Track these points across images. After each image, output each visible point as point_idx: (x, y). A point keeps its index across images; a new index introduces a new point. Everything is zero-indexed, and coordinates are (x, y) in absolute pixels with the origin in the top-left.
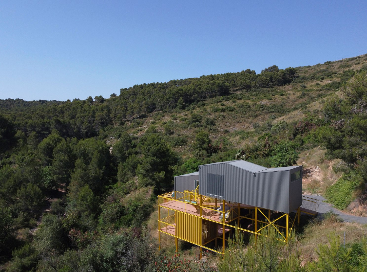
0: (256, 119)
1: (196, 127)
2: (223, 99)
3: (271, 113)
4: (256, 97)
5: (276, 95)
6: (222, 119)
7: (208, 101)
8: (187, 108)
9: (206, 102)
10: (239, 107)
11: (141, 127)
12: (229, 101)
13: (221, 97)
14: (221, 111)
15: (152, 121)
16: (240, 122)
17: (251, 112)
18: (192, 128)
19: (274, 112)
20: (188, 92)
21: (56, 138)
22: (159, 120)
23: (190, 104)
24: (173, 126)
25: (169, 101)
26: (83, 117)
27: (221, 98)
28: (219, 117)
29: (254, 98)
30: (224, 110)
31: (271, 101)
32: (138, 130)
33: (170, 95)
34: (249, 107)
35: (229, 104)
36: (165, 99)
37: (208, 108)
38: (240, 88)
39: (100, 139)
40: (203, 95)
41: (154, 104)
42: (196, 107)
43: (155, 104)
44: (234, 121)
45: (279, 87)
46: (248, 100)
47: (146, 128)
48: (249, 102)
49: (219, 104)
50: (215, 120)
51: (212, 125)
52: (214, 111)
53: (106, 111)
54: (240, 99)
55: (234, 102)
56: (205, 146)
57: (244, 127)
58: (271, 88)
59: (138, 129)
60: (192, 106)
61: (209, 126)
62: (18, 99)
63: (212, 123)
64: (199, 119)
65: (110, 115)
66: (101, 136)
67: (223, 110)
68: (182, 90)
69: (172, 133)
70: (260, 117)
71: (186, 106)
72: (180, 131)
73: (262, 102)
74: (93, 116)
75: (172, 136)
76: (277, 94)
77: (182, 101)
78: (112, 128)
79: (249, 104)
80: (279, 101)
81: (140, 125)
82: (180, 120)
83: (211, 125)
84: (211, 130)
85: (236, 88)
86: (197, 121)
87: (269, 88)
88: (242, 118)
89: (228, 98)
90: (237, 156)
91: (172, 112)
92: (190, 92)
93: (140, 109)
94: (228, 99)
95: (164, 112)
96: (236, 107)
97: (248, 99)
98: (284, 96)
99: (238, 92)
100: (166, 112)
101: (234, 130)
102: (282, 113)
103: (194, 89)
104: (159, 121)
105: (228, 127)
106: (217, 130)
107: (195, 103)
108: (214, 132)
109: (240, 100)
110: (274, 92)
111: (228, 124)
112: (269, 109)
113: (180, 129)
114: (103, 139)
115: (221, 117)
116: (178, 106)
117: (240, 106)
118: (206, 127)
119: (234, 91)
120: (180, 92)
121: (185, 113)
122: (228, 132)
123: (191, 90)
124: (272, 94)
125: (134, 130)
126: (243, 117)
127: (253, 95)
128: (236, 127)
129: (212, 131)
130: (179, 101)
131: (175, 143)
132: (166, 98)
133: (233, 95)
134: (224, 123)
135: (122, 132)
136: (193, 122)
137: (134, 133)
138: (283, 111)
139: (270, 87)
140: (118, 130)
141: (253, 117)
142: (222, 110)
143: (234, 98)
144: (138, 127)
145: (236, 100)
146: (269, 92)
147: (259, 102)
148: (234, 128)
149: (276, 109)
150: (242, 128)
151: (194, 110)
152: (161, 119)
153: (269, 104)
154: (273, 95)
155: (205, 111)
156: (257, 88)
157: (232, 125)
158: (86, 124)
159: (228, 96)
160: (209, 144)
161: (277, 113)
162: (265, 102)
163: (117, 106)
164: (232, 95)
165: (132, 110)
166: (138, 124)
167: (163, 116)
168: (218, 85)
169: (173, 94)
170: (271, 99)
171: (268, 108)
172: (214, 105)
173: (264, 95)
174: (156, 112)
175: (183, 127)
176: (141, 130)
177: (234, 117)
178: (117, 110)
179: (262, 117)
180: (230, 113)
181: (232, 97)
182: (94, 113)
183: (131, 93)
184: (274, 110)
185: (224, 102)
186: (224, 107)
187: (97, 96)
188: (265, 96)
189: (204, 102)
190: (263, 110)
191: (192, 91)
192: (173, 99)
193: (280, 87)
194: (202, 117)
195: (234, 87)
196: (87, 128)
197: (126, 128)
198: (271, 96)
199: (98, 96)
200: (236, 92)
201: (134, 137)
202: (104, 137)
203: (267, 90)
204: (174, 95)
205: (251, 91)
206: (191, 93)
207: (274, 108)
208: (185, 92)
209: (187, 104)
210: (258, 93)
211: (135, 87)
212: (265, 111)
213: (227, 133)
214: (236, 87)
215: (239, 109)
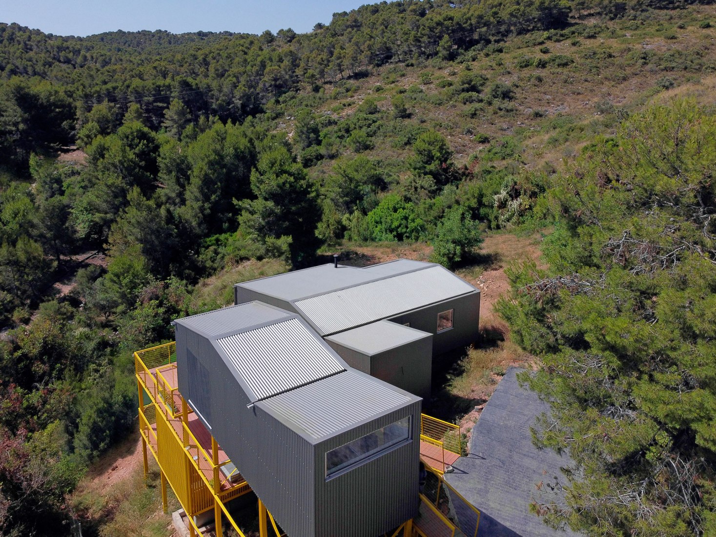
0: (622, 85)
1: (468, 103)
2: (549, 38)
3: (664, 72)
4: (634, 32)
5: (690, 28)
6: (535, 86)
7: (513, 40)
8: (459, 59)
9: (507, 44)
10: (586, 57)
11: (352, 97)
12: (563, 42)
13: (546, 32)
14: (537, 66)
15: (378, 84)
16: (579, 94)
17: (611, 69)
18: (457, 104)
19: (673, 68)
20: (466, 23)
21: (134, 130)
22: (393, 82)
23: (466, 49)
24: (415, 99)
25: (420, 41)
26: (240, 73)
27: (546, 34)
28: (529, 81)
29: (628, 34)
30: (546, 63)
31: (674, 41)
32: (344, 105)
33: (424, 29)
34: (610, 56)
35: (562, 49)
36: (411, 38)
37: (508, 59)
38: (599, 10)
39: (268, 119)
40: (503, 28)
41: (388, 49)
42: (482, 55)
43: (391, 49)
44: (563, 90)
45: (702, 7)
46: (611, 40)
47: (360, 100)
48: (615, 45)
49: (538, 48)
50: (517, 87)
51: (506, 100)
52: (521, 67)
53: (286, 62)
54: (592, 37)
55: (574, 44)
56: (432, 167)
57: (586, 104)
58: (678, 9)
59: (344, 101)
60: (471, 53)
61: (497, 102)
62: (160, 31)
63: (507, 95)
64: (478, 84)
65: (296, 70)
66: (269, 114)
67: (542, 65)
68: (451, 19)
69: (409, 116)
70: (634, 81)
71: (458, 54)
72: (429, 110)
73: (647, 44)
74: (260, 74)
75: (407, 122)
76: (694, 23)
77: (447, 42)
78: (293, 97)
79: (611, 51)
80: (694, 41)
81: (349, 93)
82: (438, 85)
83: (503, 98)
84: (501, 109)
85: (589, 11)
86: (474, 89)
87: (674, 8)
88: (587, 83)
89: (562, 35)
90: (499, 199)
91: (426, 67)
92: (469, 22)
93: (355, 59)
94: (561, 38)
95: (408, 66)
96: (576, 57)
97: (612, 38)
98: (712, 29)
99: (592, 20)
100: (412, 65)
101: (558, 112)
102: (694, 71)
103: (480, 17)
104: (393, 85)
105: (546, 104)
106: (514, 112)
107: (479, 46)
108: (507, 115)
109: (592, 40)
110: (686, 20)
111: (548, 97)
112: (662, 62)
113: (430, 106)
114: (274, 119)
115: (532, 80)
116: (440, 54)
117: (586, 55)
118: (490, 104)
119: (582, 17)
120: (446, 23)
121: (452, 69)
122: (541, 116)
123: (472, 18)
124: (679, 24)
125: (336, 104)
126: (589, 80)
127: (627, 28)
128: (566, 104)
129: (502, 113)
130: (442, 43)
131: (406, 139)
132: (415, 37)
133: (577, 26)
134: (536, 95)
135: (311, 106)
136: (463, 90)
137: (334, 111)
138: (698, 67)
139: (678, 7)
140: (304, 103)
141: (614, 81)
142: (539, 64)
143: (576, 34)
144: (346, 97)
145: (580, 39)
146: (671, 18)
147: (639, 43)
148: (561, 107)
149: (681, 61)
150: (579, 107)
151: (475, 63)
152: (397, 81)
153: (665, 49)
154: (681, 27)
155: (500, 65)
156: (642, 11)
157: (557, 99)
158: (241, 88)
159: (563, 29)
160: (441, 163)
161: (683, 72)
162: (656, 44)
163: (311, 52)
164: (573, 29)
165: (338, 61)
166: (348, 90)
167: (403, 75)
168: (539, 6)
169: (429, 27)
170: (673, 38)
171: (660, 59)
172: (525, 50)
173: (657, 28)
174: (392, 66)
175: (438, 102)
176: (349, 105)
177: (566, 82)
178: (310, 60)
179: (639, 80)
180: (560, 70)
181: (573, 33)
182: (263, 65)
183: (349, 23)
184: (674, 65)
185: (549, 45)
186: (546, 57)
187: (283, 30)
188: (657, 31)
189: (501, 44)
190: (645, 64)
191: (473, 21)
192: (429, 38)
193: (706, 7)
194: (487, 79)
195: (583, 9)
196: (244, 96)
197: (320, 99)
198: (675, 29)
199: (286, 28)
200: (585, 22)
201: (329, 120)
202: (274, 115)
203: (666, 15)
204: (431, 29)
205: (625, 18)
206: (471, 24)
207: (676, 60)
208: (458, 23)
209: (460, 51)
210: (642, 24)
211: (364, 9)
212: (649, 67)
213: (540, 118)
214: (589, 8)
215: (583, 61)
